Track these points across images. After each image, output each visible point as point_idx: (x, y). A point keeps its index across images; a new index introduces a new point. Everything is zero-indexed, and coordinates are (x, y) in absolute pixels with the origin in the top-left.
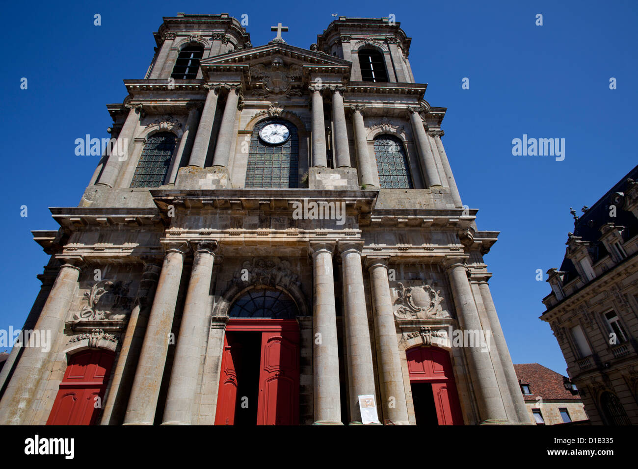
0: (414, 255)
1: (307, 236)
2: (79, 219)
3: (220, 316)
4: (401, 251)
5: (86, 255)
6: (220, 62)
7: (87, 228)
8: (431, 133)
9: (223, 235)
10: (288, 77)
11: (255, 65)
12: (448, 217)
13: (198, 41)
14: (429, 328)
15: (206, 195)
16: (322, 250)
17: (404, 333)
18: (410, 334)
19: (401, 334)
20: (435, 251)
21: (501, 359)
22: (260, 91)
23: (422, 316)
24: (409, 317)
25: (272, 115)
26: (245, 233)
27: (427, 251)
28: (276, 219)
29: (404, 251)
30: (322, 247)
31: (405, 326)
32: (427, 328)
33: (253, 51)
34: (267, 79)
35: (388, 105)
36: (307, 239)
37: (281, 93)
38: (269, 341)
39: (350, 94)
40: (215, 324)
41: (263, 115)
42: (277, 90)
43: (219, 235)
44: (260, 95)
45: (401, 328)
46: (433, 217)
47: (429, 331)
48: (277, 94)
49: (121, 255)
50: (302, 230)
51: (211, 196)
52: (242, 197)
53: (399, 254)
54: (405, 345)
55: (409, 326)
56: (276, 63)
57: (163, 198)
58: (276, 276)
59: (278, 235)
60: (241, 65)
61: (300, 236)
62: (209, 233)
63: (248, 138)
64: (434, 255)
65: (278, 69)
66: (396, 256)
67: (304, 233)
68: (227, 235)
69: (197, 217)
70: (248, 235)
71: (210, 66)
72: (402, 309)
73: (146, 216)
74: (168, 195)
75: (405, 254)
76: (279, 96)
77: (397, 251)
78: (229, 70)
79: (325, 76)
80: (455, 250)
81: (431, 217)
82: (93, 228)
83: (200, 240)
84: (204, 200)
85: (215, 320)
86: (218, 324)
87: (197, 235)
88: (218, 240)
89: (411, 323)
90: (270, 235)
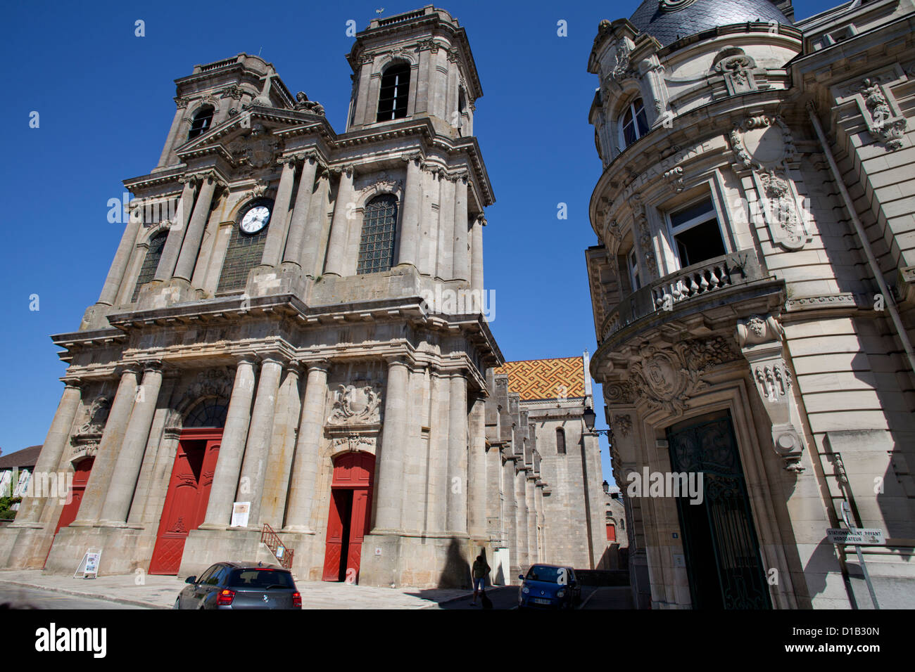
0: (354, 354)
1: (232, 347)
2: (72, 344)
3: (172, 427)
4: (339, 352)
5: (82, 376)
6: (194, 148)
7: (83, 350)
8: (452, 177)
9: (165, 353)
10: (270, 145)
11: (234, 139)
12: (387, 308)
13: (209, 103)
14: (358, 434)
15: (148, 316)
16: (243, 362)
17: (334, 439)
18: (339, 440)
19: (331, 441)
20: (374, 348)
21: (449, 465)
22: (246, 168)
23: (352, 421)
24: (339, 423)
25: (255, 196)
26: (183, 349)
27: (365, 350)
28: (211, 331)
29: (342, 351)
30: (242, 358)
31: (334, 432)
32: (355, 434)
33: (227, 124)
34: (250, 152)
35: (382, 156)
36: (230, 351)
37: (265, 166)
38: (212, 448)
39: (341, 150)
40: (167, 434)
41: (247, 197)
42: (260, 164)
43: (162, 353)
44: (246, 172)
45: (331, 434)
46: (370, 310)
47: (357, 437)
48: (261, 168)
49: (106, 373)
50: (228, 342)
51: (152, 316)
52: (176, 314)
53: (336, 355)
54: (331, 451)
55: (338, 432)
56: (254, 132)
57: (117, 322)
58: (221, 385)
59: (208, 349)
60: (213, 147)
61: (226, 348)
62: (154, 352)
63: (228, 230)
64: (372, 353)
65: (258, 137)
66: (333, 357)
67: (230, 345)
68: (169, 353)
69: (149, 335)
70: (185, 351)
71: (185, 155)
72: (337, 414)
73: (120, 336)
74: (120, 320)
75: (342, 355)
76: (264, 170)
77: (335, 351)
78: (204, 154)
79: (300, 139)
80: (396, 346)
81: (368, 311)
82: (88, 350)
83: (146, 360)
84: (147, 321)
85: (167, 431)
86: (170, 434)
87: (146, 355)
88: (161, 358)
89: (340, 428)
90: (203, 350)
